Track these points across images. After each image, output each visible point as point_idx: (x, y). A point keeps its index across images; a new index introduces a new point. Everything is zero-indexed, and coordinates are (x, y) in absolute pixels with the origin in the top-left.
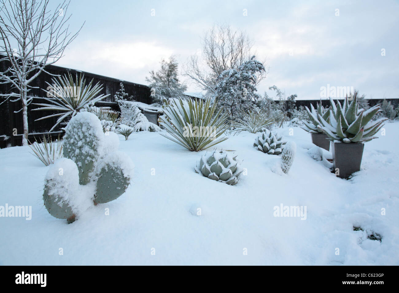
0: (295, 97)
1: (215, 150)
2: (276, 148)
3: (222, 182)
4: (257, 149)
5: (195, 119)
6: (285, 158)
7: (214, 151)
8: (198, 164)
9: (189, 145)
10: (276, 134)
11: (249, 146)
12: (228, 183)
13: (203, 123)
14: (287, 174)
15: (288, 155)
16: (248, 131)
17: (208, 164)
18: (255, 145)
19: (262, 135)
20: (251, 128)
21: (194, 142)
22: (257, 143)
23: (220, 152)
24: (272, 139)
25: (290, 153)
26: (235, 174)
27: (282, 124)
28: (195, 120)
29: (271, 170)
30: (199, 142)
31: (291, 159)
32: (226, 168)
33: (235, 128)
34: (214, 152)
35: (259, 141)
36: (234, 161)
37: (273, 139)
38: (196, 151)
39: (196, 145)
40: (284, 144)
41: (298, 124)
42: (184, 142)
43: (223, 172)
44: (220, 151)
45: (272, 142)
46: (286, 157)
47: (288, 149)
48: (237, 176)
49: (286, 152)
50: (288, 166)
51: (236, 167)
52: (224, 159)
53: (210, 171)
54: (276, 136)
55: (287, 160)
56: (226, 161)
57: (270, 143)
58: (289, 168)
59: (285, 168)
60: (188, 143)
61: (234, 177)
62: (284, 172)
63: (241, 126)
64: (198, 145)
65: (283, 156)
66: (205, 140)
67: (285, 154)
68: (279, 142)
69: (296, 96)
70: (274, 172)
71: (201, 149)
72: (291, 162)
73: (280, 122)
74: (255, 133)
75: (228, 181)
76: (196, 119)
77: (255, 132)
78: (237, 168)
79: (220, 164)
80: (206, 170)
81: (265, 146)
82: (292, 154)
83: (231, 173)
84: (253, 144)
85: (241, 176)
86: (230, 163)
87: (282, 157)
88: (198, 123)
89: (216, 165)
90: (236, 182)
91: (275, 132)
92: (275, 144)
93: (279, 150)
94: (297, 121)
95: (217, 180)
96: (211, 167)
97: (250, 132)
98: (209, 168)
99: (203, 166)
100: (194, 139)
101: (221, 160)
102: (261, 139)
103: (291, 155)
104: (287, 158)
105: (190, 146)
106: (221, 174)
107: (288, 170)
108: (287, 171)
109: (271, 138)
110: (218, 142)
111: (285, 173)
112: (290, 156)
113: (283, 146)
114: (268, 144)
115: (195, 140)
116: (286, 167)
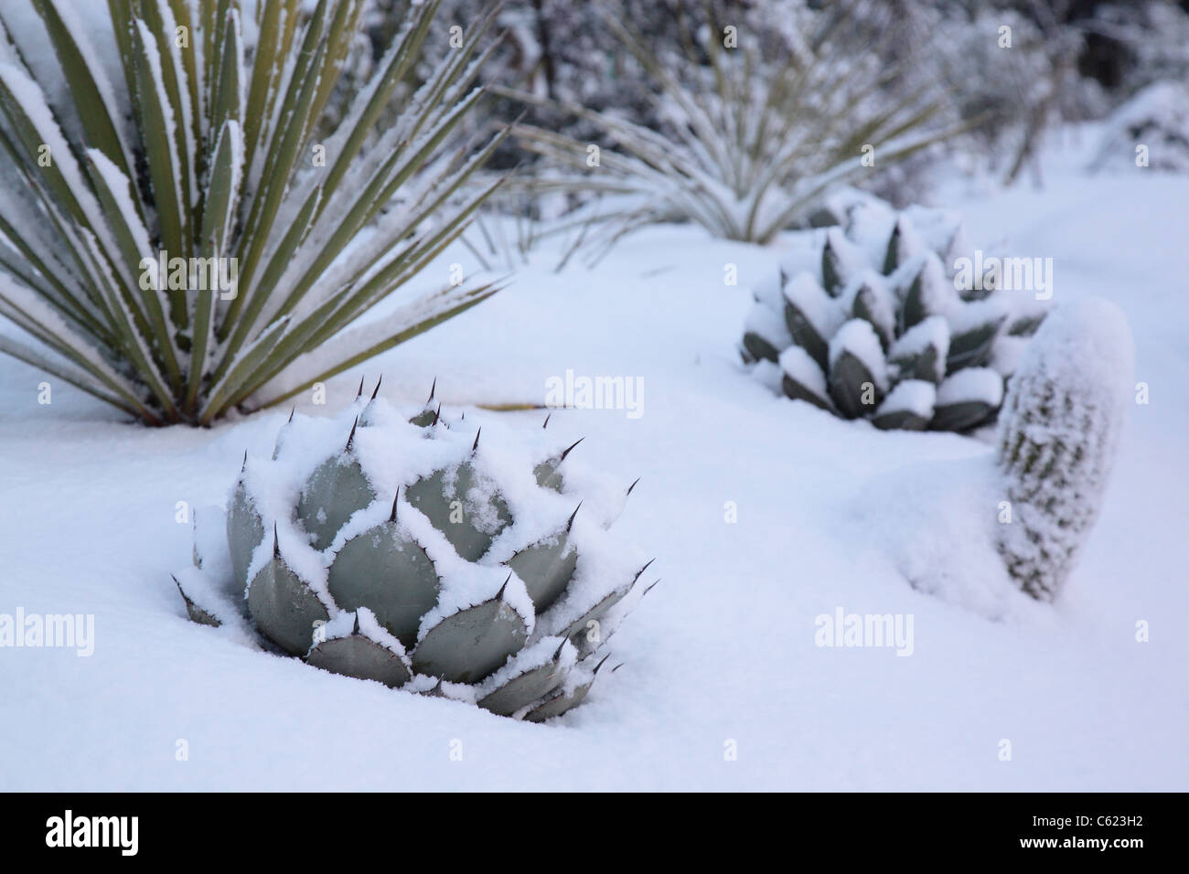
1: (366, 399)
2: (952, 369)
3: (436, 691)
4: (769, 387)
5: (168, 112)
6: (1033, 458)
7: (356, 410)
8: (215, 538)
9: (125, 366)
10: (951, 241)
11: (698, 361)
12: (499, 705)
13: (249, 154)
14: (1051, 602)
15: (1057, 429)
16: (703, 223)
17: (308, 528)
18: (757, 349)
19: (817, 255)
20: (726, 195)
21: (172, 330)
22: (773, 329)
23: (413, 420)
24: (906, 283)
25: (1079, 410)
26: (564, 616)
27: (1027, 150)
28: (171, 127)
29: (903, 571)
30: (221, 335)
31: (1088, 465)
32: (475, 561)
33: (580, 205)
34: (361, 422)
35: (792, 312)
36: (546, 496)
37: (917, 285)
38: (195, 424)
39: (197, 364)
40: (1025, 328)
42: (77, 342)
43: (450, 602)
44: (417, 411)
45: (912, 310)
46: (1039, 448)
47: (1052, 375)
48: (579, 638)
49: (1034, 403)
50: (1057, 532)
51: (565, 554)
52: (451, 476)
53: (326, 598)
54: (945, 254)
55: (1049, 470)
56: (474, 493)
57: (888, 320)
58: (1069, 551)
59: (1029, 551)
60: (113, 344)
61: (550, 644)
62: (1027, 589)
63: (632, 183)
64: (208, 365)
65: (1013, 440)
66: (276, 317)
67: (1028, 417)
68: (974, 316)
70: (931, 592)
71: (243, 404)
72: (1090, 498)
73: (1012, 137)
74: (764, 241)
75: (501, 678)
76: (178, 117)
77: (761, 226)
78: (574, 557)
79: (415, 523)
80: (290, 584)
81: (846, 355)
82: (1096, 419)
83: (527, 608)
84: (737, 337)
85: (617, 635)
86: (508, 518)
87: (999, 445)
88: (203, 151)
89: (377, 540)
90: (569, 691)
91: (940, 219)
92: (935, 333)
93: (977, 385)
95: (395, 680)
96: (329, 555)
97: (714, 236)
98: (310, 566)
99: (262, 555)
100: (166, 306)
101: (425, 492)
102: (807, 291)
103: (1087, 424)
104: (1047, 455)
105: (133, 375)
106: (430, 620)
107: (1064, 568)
108: (1047, 580)
109: (902, 276)
110: (401, 328)
111: (1036, 597)
112: (1074, 438)
113: (1012, 350)
114: (878, 330)
115: (179, 316)
116: (1036, 538)
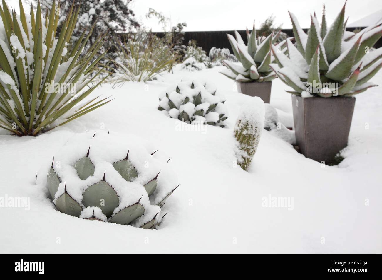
0: (184, 27)
15: (249, 132)
27: (171, 67)
35: (170, 102)
41: (195, 67)
43: (123, 205)
49: (243, 126)
50: (249, 156)
53: (81, 205)
65: (238, 135)
67: (242, 130)
69: (185, 25)
80: (70, 201)
82: (257, 130)
94: (194, 63)
